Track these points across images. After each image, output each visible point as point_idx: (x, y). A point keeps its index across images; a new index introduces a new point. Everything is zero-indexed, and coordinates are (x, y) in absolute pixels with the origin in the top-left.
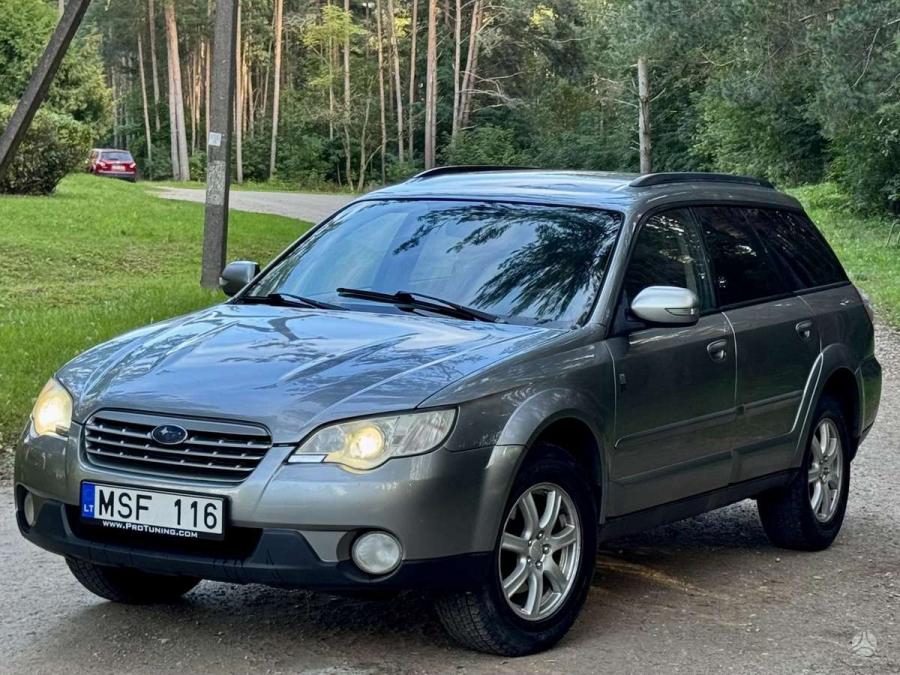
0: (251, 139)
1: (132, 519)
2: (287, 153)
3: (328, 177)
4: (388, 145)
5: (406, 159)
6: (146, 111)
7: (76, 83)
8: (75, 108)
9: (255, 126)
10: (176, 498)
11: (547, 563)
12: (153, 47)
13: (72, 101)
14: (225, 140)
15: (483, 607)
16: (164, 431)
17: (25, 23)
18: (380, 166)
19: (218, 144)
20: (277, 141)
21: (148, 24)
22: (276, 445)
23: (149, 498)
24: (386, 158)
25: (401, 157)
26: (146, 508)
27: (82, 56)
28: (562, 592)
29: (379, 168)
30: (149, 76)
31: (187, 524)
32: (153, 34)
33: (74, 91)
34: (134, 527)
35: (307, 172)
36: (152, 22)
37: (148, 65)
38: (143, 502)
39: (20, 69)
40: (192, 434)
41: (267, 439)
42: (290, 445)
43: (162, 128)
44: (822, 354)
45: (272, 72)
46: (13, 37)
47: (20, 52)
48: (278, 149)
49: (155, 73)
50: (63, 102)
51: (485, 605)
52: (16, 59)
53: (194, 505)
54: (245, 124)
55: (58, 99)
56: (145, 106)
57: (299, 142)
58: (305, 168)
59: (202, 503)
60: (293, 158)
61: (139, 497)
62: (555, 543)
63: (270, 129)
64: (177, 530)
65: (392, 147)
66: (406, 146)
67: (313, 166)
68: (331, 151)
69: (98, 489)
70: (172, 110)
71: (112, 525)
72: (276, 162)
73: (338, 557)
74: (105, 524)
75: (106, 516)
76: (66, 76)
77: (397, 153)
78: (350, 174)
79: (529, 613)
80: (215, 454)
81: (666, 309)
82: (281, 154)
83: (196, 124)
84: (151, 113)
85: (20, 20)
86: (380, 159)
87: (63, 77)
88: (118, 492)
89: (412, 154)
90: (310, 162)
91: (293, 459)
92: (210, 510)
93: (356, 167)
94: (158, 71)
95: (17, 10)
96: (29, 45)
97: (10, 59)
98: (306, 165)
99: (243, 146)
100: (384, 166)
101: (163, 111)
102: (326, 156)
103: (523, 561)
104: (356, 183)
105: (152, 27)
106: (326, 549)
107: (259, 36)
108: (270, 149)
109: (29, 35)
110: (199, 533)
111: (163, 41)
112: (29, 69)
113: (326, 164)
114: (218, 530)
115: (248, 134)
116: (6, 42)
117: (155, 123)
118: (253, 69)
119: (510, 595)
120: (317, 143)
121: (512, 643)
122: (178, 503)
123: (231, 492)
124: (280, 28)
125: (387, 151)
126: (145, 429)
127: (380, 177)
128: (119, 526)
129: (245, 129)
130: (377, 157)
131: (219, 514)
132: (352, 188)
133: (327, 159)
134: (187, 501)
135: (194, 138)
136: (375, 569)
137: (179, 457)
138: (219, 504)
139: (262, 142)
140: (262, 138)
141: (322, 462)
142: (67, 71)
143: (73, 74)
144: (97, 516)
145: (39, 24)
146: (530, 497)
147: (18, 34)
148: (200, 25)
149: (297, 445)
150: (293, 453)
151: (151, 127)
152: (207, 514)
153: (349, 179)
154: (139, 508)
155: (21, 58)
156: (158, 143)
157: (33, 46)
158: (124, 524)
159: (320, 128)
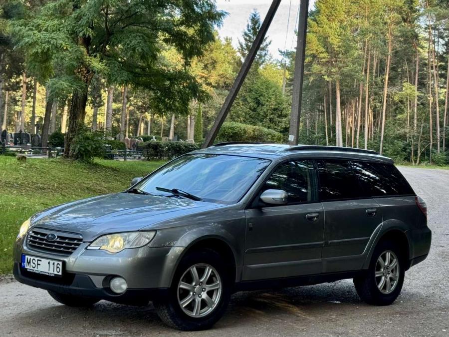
0: (372, 141)
1: (36, 269)
2: (387, 148)
3: (405, 159)
4: (433, 145)
5: (441, 152)
6: (326, 129)
7: (286, 116)
8: (284, 126)
9: (374, 136)
10: (48, 261)
11: (204, 295)
12: (330, 101)
13: (283, 124)
14: (295, 138)
15: (169, 310)
16: (50, 236)
17: (265, 90)
18: (429, 154)
19: (293, 140)
20: (383, 143)
21: (329, 91)
22: (84, 242)
23: (40, 261)
24: (432, 151)
25: (439, 151)
26: (39, 265)
27: (289, 104)
28: (212, 308)
29: (429, 155)
30: (328, 114)
31: (51, 271)
32: (330, 95)
33: (284, 119)
34: (36, 272)
35: (395, 156)
36: (330, 90)
37: (328, 109)
38: (39, 262)
39: (262, 110)
40: (58, 237)
41: (81, 240)
42: (89, 242)
43: (333, 136)
44: (382, 223)
45: (382, 112)
46: (260, 96)
47: (262, 103)
48: (383, 146)
49: (331, 113)
50: (279, 124)
51: (170, 310)
52: (260, 106)
53: (54, 264)
54: (370, 135)
55: (277, 123)
56: (326, 127)
57: (393, 143)
58: (395, 155)
59: (56, 263)
60: (390, 150)
61: (38, 260)
62: (208, 288)
63: (380, 137)
64: (48, 273)
65: (435, 146)
66: (441, 146)
67: (398, 154)
68: (407, 147)
69: (26, 257)
70: (337, 128)
71: (30, 271)
72: (382, 152)
73: (103, 286)
74: (28, 270)
75: (28, 267)
76: (281, 113)
77: (437, 149)
78: (413, 158)
79: (194, 314)
80: (64, 245)
81: (273, 198)
82: (384, 148)
83: (348, 135)
84: (329, 130)
85: (263, 89)
86: (429, 152)
87: (280, 113)
88: (32, 258)
89: (444, 150)
90: (397, 152)
91: (89, 248)
92: (58, 266)
93: (416, 154)
94: (332, 112)
95: (262, 85)
96: (266, 100)
97: (258, 106)
98: (396, 153)
99: (367, 144)
100: (431, 154)
101: (333, 129)
102: (404, 149)
103: (191, 293)
104: (416, 162)
105: (330, 92)
106: (98, 282)
107: (377, 97)
108: (380, 146)
109: (266, 95)
110: (55, 274)
111: (335, 98)
112: (265, 110)
113: (404, 153)
114: (60, 273)
115: (371, 139)
116: (257, 98)
117: (330, 134)
118: (374, 111)
119: (184, 306)
120: (401, 144)
121: (184, 325)
122: (49, 263)
123: (66, 259)
124: (386, 93)
125: (432, 148)
126: (44, 235)
127: (429, 160)
128: (32, 271)
129: (370, 137)
130: (428, 150)
131: (61, 267)
132: (414, 164)
133: (405, 151)
134: (52, 262)
135: (347, 141)
136: (119, 291)
137: (52, 246)
138: (61, 263)
139: (376, 143)
140: (376, 141)
141: (99, 249)
142: (282, 111)
143: (284, 112)
144: (26, 267)
145: (270, 91)
146: (195, 269)
147: (262, 95)
148: (351, 91)
149: (91, 242)
150: (89, 245)
151: (328, 136)
152: (57, 267)
153: (413, 160)
154: (38, 264)
155: (263, 105)
156: (331, 143)
157: (267, 100)
158: (33, 270)
159: (402, 137)
